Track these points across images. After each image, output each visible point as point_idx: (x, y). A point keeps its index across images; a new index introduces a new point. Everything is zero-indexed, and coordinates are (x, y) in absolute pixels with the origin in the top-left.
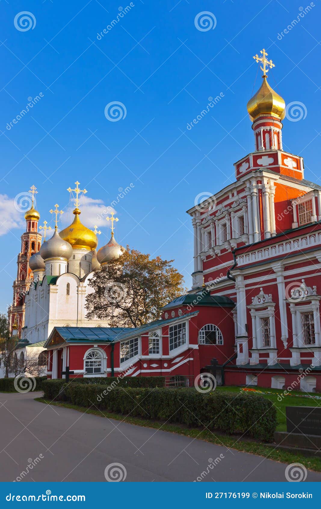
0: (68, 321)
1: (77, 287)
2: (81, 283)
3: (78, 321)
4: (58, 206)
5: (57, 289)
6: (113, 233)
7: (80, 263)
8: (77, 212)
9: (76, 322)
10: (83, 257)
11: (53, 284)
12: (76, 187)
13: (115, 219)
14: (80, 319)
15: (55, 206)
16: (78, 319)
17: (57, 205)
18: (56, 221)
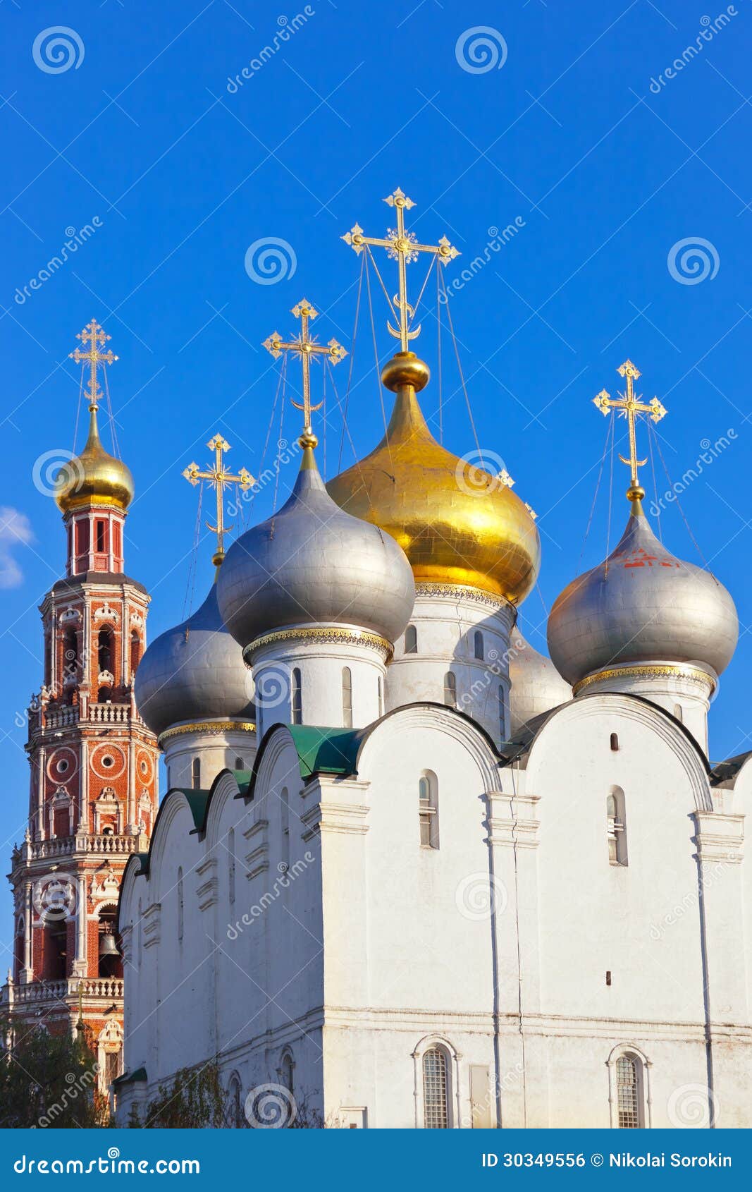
0: (440, 1018)
1: (485, 798)
2: (505, 772)
3: (502, 1020)
4: (313, 314)
5: (365, 810)
6: (641, 491)
7: (451, 678)
8: (410, 370)
9: (492, 1030)
10: (463, 641)
11: (341, 770)
12: (394, 227)
13: (643, 408)
14: (516, 1011)
15: (296, 312)
16: (502, 1009)
17: (305, 304)
18: (306, 402)
